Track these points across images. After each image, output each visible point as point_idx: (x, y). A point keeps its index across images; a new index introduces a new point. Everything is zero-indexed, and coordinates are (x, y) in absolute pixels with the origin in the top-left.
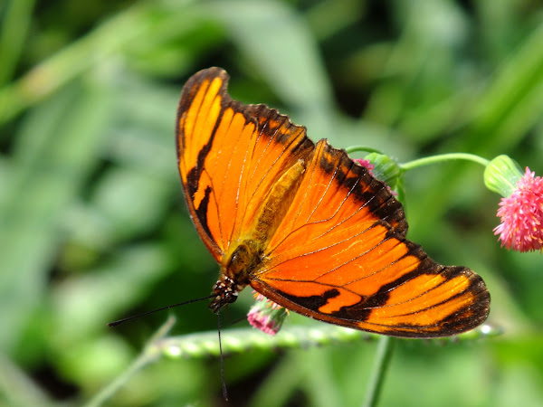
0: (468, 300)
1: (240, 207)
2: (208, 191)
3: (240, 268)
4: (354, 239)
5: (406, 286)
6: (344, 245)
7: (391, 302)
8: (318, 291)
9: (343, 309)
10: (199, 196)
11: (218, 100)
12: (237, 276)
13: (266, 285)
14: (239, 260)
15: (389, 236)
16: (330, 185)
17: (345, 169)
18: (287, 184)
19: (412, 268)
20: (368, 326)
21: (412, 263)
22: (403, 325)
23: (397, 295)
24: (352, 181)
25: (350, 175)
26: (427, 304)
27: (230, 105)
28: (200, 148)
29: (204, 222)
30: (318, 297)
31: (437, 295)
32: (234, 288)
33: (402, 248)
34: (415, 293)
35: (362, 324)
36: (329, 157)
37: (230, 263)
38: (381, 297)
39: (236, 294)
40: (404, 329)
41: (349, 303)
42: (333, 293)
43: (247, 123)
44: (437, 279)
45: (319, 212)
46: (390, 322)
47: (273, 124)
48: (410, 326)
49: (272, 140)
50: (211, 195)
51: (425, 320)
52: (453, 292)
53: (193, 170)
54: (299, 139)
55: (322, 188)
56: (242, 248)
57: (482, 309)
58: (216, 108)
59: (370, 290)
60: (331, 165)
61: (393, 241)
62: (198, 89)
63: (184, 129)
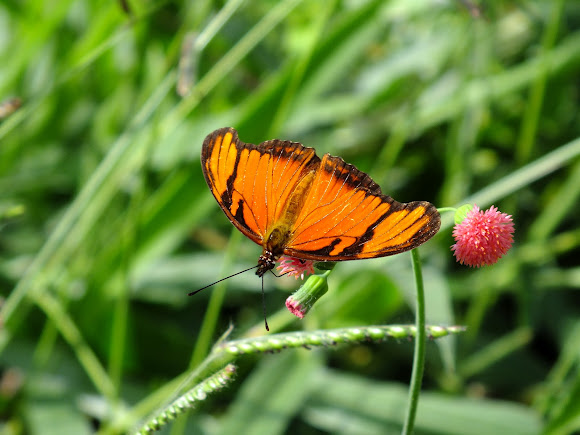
0: (426, 220)
1: (270, 206)
2: (241, 203)
3: (276, 242)
4: (345, 204)
5: (384, 222)
6: (340, 210)
7: (376, 236)
8: (327, 243)
9: (345, 249)
10: (234, 208)
11: (233, 146)
12: (274, 248)
13: (294, 250)
14: (274, 237)
15: (367, 195)
16: (331, 180)
17: (340, 169)
18: (304, 186)
19: (386, 210)
20: (363, 256)
21: (385, 207)
22: (386, 248)
23: (379, 231)
24: (346, 175)
25: (345, 171)
26: (400, 230)
27: (244, 147)
28: (227, 177)
29: (243, 222)
30: (327, 247)
31: (405, 223)
32: (273, 259)
33: (377, 200)
34: (390, 225)
35: (359, 256)
36: (330, 163)
37: (269, 241)
38: (369, 234)
39: (274, 262)
40: (387, 250)
41: (348, 245)
42: (337, 241)
43: (262, 155)
44: (404, 213)
45: (325, 198)
46: (377, 249)
47: (288, 150)
48: (391, 247)
49: (290, 160)
50: (245, 204)
51: (400, 241)
52: (415, 219)
53: (225, 192)
54: (311, 157)
55: (327, 183)
56: (276, 230)
57: (436, 223)
58: (233, 151)
59: (360, 232)
60: (332, 167)
61: (371, 197)
62: (214, 143)
63: (210, 170)
